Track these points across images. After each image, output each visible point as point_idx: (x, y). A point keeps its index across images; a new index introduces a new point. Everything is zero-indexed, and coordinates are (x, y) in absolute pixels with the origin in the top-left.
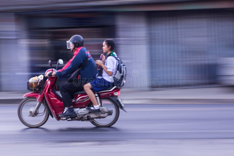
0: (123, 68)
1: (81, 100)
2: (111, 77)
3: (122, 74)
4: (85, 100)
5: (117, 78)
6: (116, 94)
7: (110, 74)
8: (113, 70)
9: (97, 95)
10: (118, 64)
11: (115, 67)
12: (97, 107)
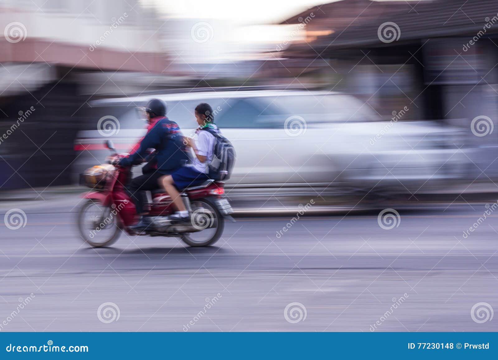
0: (224, 149)
1: (163, 202)
2: (204, 165)
3: (221, 161)
4: (168, 204)
5: (214, 166)
6: (214, 192)
7: (202, 159)
8: (208, 153)
9: (184, 194)
10: (216, 143)
11: (211, 149)
12: (183, 213)
